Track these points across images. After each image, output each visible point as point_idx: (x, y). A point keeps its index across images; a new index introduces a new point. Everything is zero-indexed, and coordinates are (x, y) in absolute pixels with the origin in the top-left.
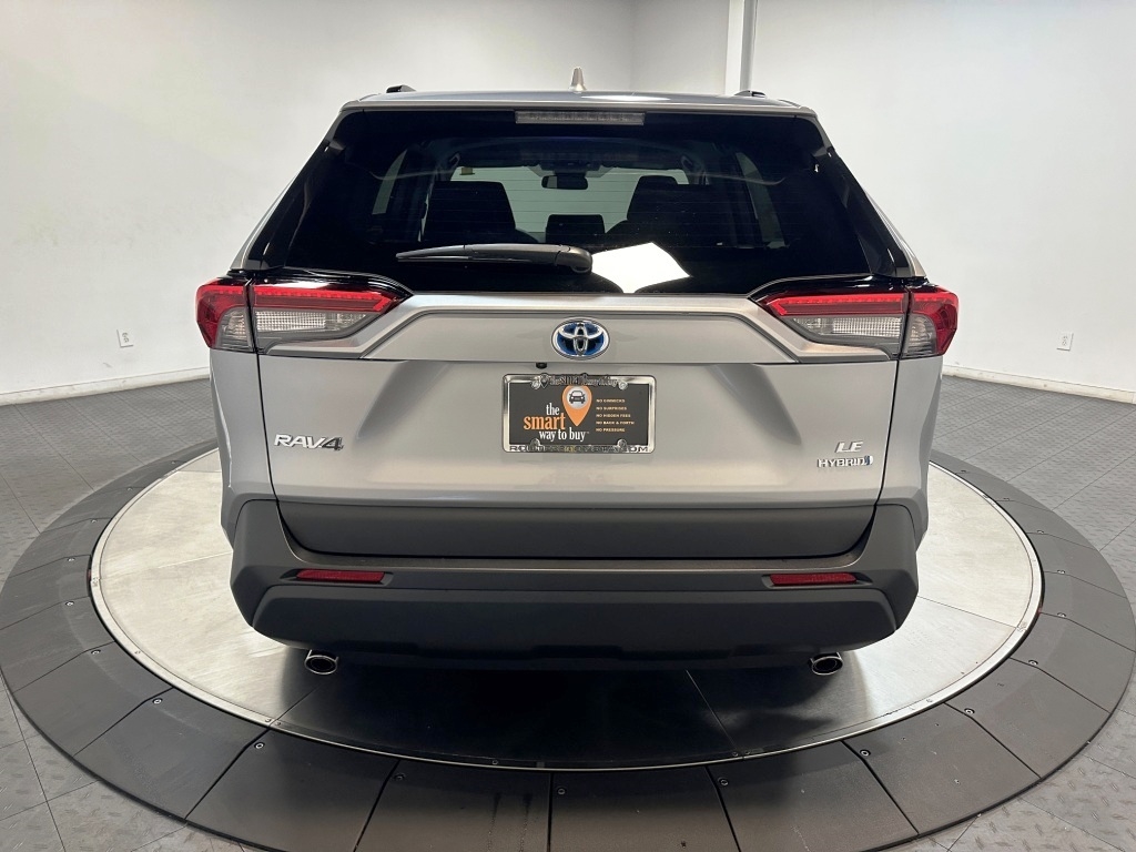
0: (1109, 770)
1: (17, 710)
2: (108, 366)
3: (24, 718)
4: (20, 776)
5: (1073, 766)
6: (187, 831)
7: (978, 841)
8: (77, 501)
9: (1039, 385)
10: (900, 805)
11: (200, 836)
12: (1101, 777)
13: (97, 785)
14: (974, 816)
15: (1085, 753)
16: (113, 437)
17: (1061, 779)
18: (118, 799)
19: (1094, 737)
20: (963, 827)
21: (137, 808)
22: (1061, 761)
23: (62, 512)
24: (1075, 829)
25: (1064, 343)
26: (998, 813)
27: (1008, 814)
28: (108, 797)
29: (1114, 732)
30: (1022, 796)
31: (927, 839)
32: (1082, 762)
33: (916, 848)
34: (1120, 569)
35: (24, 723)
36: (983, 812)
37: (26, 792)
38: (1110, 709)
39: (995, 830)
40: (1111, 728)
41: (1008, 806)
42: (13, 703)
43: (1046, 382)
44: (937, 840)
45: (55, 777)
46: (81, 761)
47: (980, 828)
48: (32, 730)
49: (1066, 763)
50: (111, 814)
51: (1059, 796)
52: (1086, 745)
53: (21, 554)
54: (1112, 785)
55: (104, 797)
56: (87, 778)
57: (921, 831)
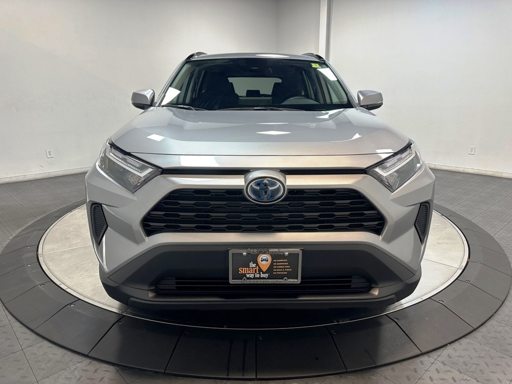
0: (504, 325)
1: (6, 311)
2: (42, 167)
3: (10, 315)
4: (9, 339)
5: (488, 324)
6: (88, 361)
7: (449, 355)
8: (30, 224)
9: (461, 170)
10: (413, 341)
11: (94, 362)
12: (501, 328)
13: (46, 343)
14: (446, 345)
15: (493, 318)
16: (45, 197)
17: (483, 329)
18: (55, 348)
19: (496, 312)
20: (442, 350)
21: (65, 351)
22: (483, 321)
23: (23, 228)
24: (491, 349)
25: (471, 151)
26: (457, 344)
27: (461, 344)
28: (51, 347)
29: (505, 310)
30: (466, 337)
31: (426, 355)
32: (492, 322)
33: (421, 359)
34: (502, 243)
35: (10, 317)
36: (450, 343)
37: (12, 346)
38: (503, 300)
39: (456, 351)
40: (504, 308)
41: (461, 341)
42: (4, 308)
43: (464, 169)
44: (430, 355)
45: (26, 339)
46: (38, 332)
47: (449, 350)
48: (14, 320)
49: (485, 322)
50: (53, 354)
51: (483, 336)
52: (493, 315)
53: (5, 246)
54: (506, 331)
55: (49, 347)
56: (40, 339)
57: (423, 352)
